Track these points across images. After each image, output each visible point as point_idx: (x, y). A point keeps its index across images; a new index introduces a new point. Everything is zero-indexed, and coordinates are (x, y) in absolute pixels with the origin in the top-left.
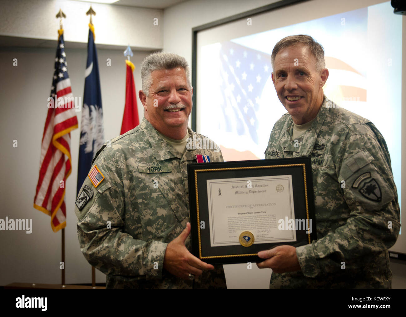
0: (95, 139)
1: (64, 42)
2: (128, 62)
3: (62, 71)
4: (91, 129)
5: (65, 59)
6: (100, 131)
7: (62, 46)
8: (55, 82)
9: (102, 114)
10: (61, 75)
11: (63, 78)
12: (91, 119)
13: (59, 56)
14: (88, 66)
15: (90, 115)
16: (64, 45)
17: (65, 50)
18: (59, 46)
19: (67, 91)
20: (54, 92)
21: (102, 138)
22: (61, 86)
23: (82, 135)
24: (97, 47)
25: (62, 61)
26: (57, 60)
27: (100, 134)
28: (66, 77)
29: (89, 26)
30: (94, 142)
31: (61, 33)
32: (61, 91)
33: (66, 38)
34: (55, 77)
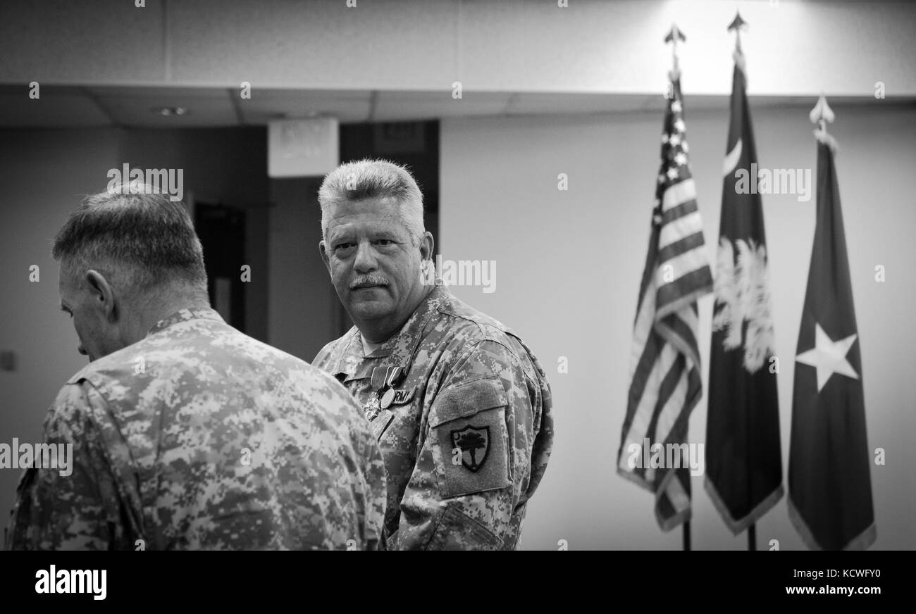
0: (748, 317)
1: (681, 97)
2: (822, 135)
3: (674, 165)
4: (739, 295)
5: (683, 137)
6: (761, 299)
7: (676, 107)
8: (661, 190)
9: (766, 259)
10: (673, 173)
11: (678, 181)
12: (738, 272)
13: (670, 129)
14: (730, 149)
15: (736, 261)
16: (682, 106)
17: (683, 115)
18: (670, 107)
19: (685, 209)
20: (658, 211)
21: (766, 314)
22: (673, 198)
23: (718, 308)
24: (751, 102)
25: (675, 140)
26: (665, 139)
27: (761, 305)
28: (684, 176)
29: (735, 58)
30: (745, 325)
31: (675, 78)
32: (673, 210)
33: (686, 89)
34: (662, 179)
